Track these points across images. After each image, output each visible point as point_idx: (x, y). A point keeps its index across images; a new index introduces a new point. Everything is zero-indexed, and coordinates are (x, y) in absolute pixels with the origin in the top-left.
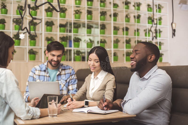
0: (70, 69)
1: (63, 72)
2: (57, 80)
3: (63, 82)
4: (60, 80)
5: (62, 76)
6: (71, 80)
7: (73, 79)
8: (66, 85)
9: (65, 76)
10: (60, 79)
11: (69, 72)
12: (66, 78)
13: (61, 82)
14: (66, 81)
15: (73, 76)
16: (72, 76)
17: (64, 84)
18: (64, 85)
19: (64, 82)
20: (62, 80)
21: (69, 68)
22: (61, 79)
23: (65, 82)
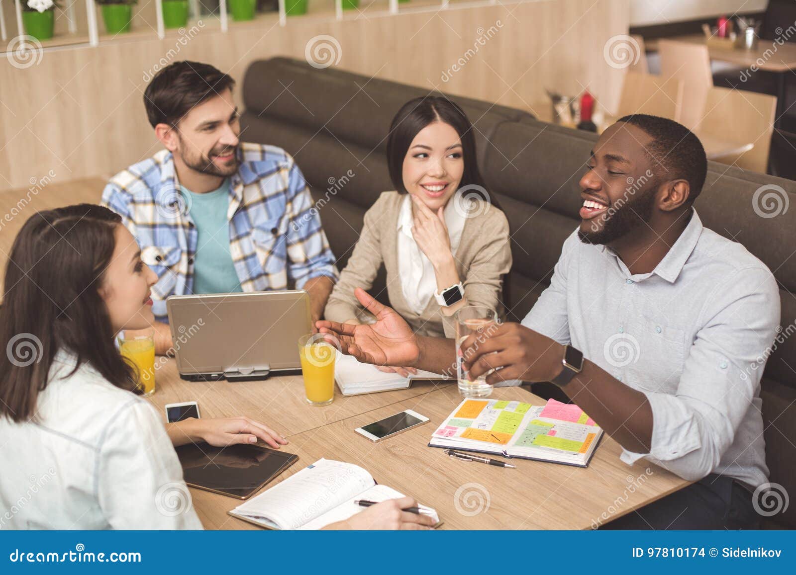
0: (278, 169)
1: (253, 195)
2: (233, 237)
3: (264, 243)
4: (248, 234)
5: (252, 211)
6: (294, 218)
7: (300, 214)
8: (276, 251)
9: (267, 208)
10: (248, 230)
11: (281, 188)
12: (270, 217)
13: (254, 241)
14: (274, 231)
15: (299, 199)
16: (291, 201)
17: (268, 246)
18: (271, 253)
19: (267, 241)
20: (255, 233)
21: (274, 167)
22: (252, 227)
23: (270, 236)
